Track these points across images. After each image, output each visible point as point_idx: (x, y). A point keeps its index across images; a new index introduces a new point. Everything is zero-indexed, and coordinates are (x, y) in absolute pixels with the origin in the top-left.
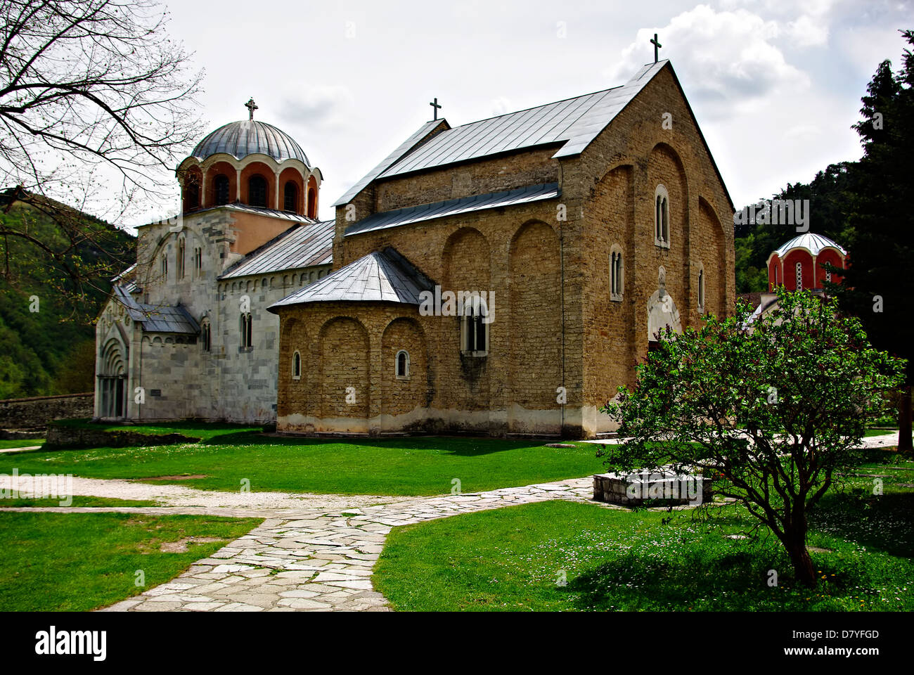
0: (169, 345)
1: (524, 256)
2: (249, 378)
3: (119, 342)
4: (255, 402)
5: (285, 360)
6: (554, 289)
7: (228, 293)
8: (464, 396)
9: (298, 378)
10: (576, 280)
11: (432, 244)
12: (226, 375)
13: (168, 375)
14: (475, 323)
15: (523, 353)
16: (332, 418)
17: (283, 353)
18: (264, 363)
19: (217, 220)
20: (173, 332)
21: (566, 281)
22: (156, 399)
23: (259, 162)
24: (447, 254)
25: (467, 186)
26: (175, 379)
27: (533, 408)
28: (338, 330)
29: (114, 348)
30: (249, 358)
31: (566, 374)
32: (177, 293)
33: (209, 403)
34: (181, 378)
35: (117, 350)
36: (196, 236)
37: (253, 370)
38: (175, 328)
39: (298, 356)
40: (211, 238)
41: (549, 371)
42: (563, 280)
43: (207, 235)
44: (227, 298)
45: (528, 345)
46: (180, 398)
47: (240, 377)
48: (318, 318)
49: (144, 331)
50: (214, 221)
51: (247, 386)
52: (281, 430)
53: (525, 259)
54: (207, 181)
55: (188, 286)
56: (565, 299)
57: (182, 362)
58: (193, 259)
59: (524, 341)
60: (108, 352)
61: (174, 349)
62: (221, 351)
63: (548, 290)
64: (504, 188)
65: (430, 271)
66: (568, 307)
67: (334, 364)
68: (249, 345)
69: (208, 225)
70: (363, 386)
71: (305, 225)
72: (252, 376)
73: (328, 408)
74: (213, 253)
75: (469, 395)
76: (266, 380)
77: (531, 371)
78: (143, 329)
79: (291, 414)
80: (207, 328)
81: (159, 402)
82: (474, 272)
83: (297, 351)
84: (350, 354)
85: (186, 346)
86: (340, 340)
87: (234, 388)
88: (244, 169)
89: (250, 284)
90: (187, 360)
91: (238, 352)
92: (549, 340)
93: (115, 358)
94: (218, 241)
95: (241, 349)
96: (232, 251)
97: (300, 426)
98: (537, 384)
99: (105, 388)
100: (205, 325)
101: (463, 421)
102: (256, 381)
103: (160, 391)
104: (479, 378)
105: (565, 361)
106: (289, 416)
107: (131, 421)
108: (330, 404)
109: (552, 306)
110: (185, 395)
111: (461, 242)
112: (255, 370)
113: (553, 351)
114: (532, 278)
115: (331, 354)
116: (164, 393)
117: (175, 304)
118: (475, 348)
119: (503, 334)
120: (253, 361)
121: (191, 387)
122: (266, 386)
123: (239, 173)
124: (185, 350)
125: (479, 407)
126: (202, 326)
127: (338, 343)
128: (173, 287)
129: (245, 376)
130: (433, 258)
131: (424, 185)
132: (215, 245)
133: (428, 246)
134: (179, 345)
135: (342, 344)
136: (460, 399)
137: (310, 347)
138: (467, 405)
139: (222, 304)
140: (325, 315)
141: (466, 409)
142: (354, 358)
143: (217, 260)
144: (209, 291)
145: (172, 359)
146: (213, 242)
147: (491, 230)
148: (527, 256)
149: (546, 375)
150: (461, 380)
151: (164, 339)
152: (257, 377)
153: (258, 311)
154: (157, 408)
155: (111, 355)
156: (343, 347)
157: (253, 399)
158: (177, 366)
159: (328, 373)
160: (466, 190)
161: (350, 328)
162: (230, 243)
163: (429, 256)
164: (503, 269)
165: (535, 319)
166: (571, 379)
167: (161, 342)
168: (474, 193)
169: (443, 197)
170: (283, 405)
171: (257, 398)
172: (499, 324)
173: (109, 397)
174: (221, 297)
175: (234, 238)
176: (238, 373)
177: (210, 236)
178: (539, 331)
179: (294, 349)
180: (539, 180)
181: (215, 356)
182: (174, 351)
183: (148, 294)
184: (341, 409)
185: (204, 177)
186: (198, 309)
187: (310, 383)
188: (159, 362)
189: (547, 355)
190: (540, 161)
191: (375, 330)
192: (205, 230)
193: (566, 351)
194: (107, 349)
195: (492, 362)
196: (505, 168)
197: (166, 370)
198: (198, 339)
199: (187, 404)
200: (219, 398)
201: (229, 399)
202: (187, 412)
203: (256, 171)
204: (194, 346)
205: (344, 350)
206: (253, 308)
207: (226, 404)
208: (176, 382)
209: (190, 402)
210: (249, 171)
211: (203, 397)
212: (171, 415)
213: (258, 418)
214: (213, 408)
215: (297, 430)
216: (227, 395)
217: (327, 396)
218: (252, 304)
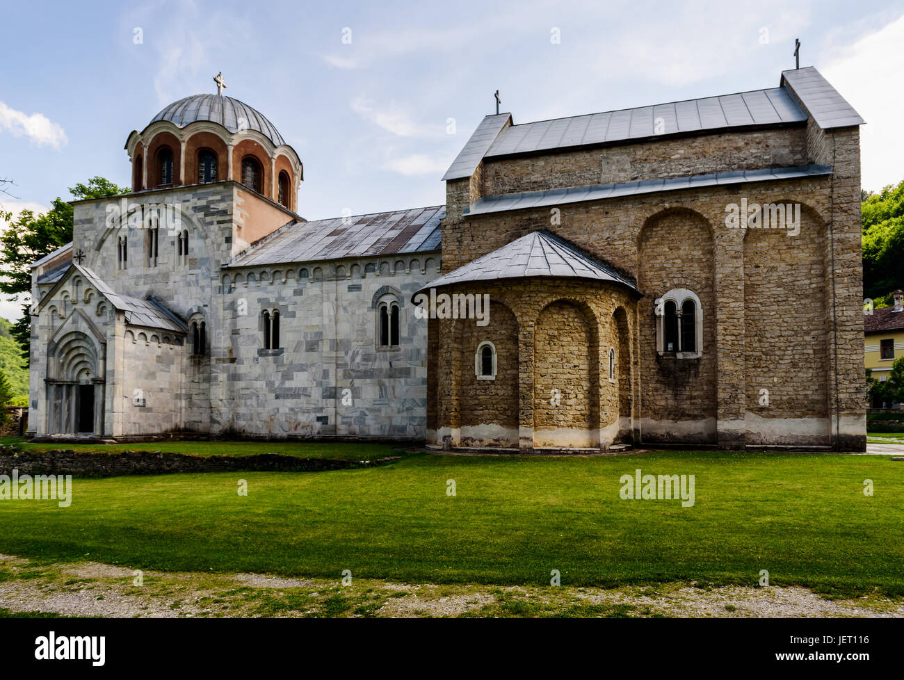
0: (154, 344)
1: (759, 245)
2: (277, 384)
3: (85, 336)
4: (286, 414)
5: (456, 354)
6: (808, 282)
7: (240, 284)
8: (663, 403)
11: (618, 227)
12: (236, 382)
13: (153, 382)
14: (679, 320)
15: (759, 354)
16: (550, 429)
18: (302, 368)
19: (218, 197)
20: (158, 328)
21: (837, 271)
22: (140, 411)
23: (254, 142)
24: (641, 240)
25: (625, 171)
26: (161, 387)
27: (774, 416)
28: (555, 316)
29: (74, 345)
30: (276, 362)
31: (841, 377)
32: (145, 284)
33: (206, 415)
34: (167, 386)
35: (79, 348)
37: (282, 376)
39: (487, 350)
40: (208, 219)
41: (800, 374)
42: (833, 271)
43: (201, 215)
44: (238, 291)
45: (767, 345)
46: (166, 410)
47: (260, 384)
48: (533, 299)
49: (127, 323)
50: (211, 198)
51: (274, 395)
53: (762, 247)
54: (187, 154)
55: (166, 276)
56: (837, 292)
57: (168, 366)
58: (173, 243)
59: (760, 341)
61: (160, 350)
62: (228, 354)
63: (796, 283)
64: (680, 173)
65: (616, 258)
66: (841, 300)
67: (551, 360)
68: (276, 345)
69: (203, 203)
70: (585, 388)
72: (282, 384)
73: (544, 417)
74: (213, 236)
75: (671, 402)
76: (306, 388)
77: (771, 374)
78: (126, 321)
80: (199, 327)
81: (144, 414)
82: (679, 261)
83: (486, 343)
84: (571, 348)
85: (171, 346)
86: (558, 329)
87: (251, 398)
88: (237, 146)
90: (173, 364)
91: (257, 356)
92: (800, 339)
93: (73, 358)
94: (219, 222)
95: (262, 352)
96: (239, 236)
97: (496, 440)
98: (781, 389)
99: (59, 397)
100: (196, 322)
101: (661, 431)
102: (291, 389)
104: (688, 382)
105: (838, 362)
107: (113, 439)
108: (546, 411)
109: (803, 301)
110: (171, 406)
111: (656, 226)
112: (287, 377)
113: (805, 351)
114: (773, 269)
115: (548, 348)
116: (149, 404)
117: (144, 295)
118: (680, 349)
119: (736, 332)
120: (283, 365)
121: (178, 396)
122: (306, 395)
123: (231, 149)
124: (171, 352)
125: (689, 415)
126: (190, 324)
127: (556, 333)
128: (138, 277)
129: (270, 384)
130: (622, 242)
131: (558, 167)
132: (215, 227)
133: (613, 229)
134: (165, 346)
135: (560, 335)
136: (656, 407)
138: (669, 414)
139: (229, 298)
140: (543, 295)
141: (668, 419)
142: (576, 353)
143: (219, 245)
144: (205, 282)
145: (158, 362)
146: (212, 223)
147: (716, 212)
148: (764, 244)
149: (795, 379)
150: (658, 386)
151: (149, 334)
152: (289, 384)
153: (291, 306)
154: (141, 421)
155: (68, 354)
156: (562, 338)
157: (283, 410)
158: (162, 370)
159: (544, 371)
160: (622, 174)
161: (570, 317)
162: (238, 226)
163: (615, 240)
164: (736, 258)
165: (777, 316)
166: (846, 382)
167: (146, 339)
168: (636, 178)
169: (588, 181)
170: (456, 413)
171: (291, 409)
172: (730, 320)
173: (65, 407)
174: (226, 290)
175: (241, 221)
176: (256, 379)
177: (206, 215)
178: (782, 329)
180: (736, 166)
181: (218, 359)
182: (159, 352)
184: (561, 417)
185: (183, 148)
186: (185, 303)
187: (524, 383)
188: (144, 365)
189: (797, 357)
190: (735, 145)
191: (603, 318)
192: (196, 209)
193: (839, 351)
194: (61, 346)
195: (719, 363)
196: (682, 152)
197: (152, 375)
198: (185, 340)
199: (174, 417)
200: (224, 410)
201: (242, 410)
202: (173, 426)
203: (250, 151)
204: (180, 347)
205: (564, 343)
206: (282, 303)
207: (237, 416)
208: (162, 390)
209: (176, 415)
210: (242, 149)
211: (195, 409)
212: (157, 431)
213: (292, 432)
214: (213, 421)
215: (490, 445)
216: (238, 406)
217: (542, 400)
218: (281, 298)
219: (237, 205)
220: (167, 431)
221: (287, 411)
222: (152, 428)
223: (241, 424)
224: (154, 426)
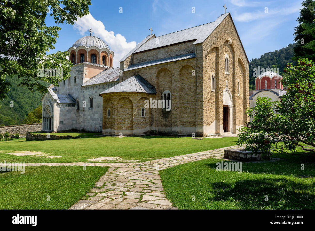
0: (66, 107)
1: (183, 77)
2: (92, 117)
3: (50, 106)
5: (105, 111)
6: (193, 87)
7: (85, 90)
8: (163, 122)
9: (109, 117)
10: (201, 84)
11: (152, 74)
12: (84, 117)
13: (66, 117)
14: (167, 99)
15: (183, 108)
16: (120, 130)
17: (104, 109)
18: (97, 113)
19: (81, 67)
20: (67, 103)
21: (198, 85)
22: (62, 124)
23: (94, 49)
24: (158, 77)
25: (163, 55)
26: (68, 118)
27: (186, 126)
28: (122, 101)
30: (92, 111)
31: (198, 115)
32: (68, 91)
33: (79, 125)
34: (70, 118)
35: (49, 109)
36: (74, 73)
37: (93, 115)
38: (68, 102)
39: (109, 110)
41: (192, 114)
42: (197, 85)
43: (78, 72)
44: (85, 92)
45: (185, 106)
47: (89, 117)
48: (116, 97)
49: (58, 103)
51: (91, 120)
52: (104, 134)
53: (184, 78)
54: (77, 55)
55: (72, 88)
56: (197, 91)
57: (70, 113)
58: (73, 80)
59: (183, 105)
60: (46, 110)
61: (68, 109)
62: (83, 109)
63: (192, 88)
64: (175, 55)
65: (152, 82)
66: (198, 93)
67: (121, 112)
68: (92, 107)
69: (78, 69)
70: (130, 119)
71: (109, 69)
72: (93, 117)
73: (119, 127)
74: (80, 78)
75: (165, 122)
76: (97, 118)
77: (186, 114)
79: (107, 129)
80: (78, 102)
81: (63, 125)
82: (166, 82)
83: (109, 108)
84: (126, 109)
85: (71, 107)
86: (123, 104)
87: (87, 121)
89: (92, 87)
90: (72, 112)
92: (192, 104)
93: (48, 111)
95: (89, 108)
96: (86, 77)
97: (110, 133)
98: (188, 118)
99: (45, 121)
100: (77, 101)
101: (163, 131)
102: (95, 118)
103: (63, 122)
104: (168, 117)
105: (197, 111)
106: (106, 129)
107: (54, 132)
108: (120, 125)
109: (193, 93)
110: (71, 123)
111: (162, 73)
112: (94, 115)
113: (193, 108)
114: (186, 84)
115: (120, 109)
116: (64, 123)
117: (68, 94)
119: (176, 103)
120: (93, 112)
121: (73, 120)
122: (98, 120)
123: (88, 52)
124: (71, 109)
125: (168, 126)
126: (76, 101)
127: (122, 106)
128: (67, 89)
129: (91, 117)
130: (153, 78)
131: (149, 55)
133: (151, 74)
134: (69, 107)
135: (124, 106)
136: (162, 124)
137: (113, 107)
138: (164, 126)
139: (83, 94)
140: (118, 96)
141: (164, 127)
142: (128, 110)
143: (81, 80)
144: (79, 90)
145: (67, 112)
146: (80, 74)
147: (172, 69)
148: (184, 77)
149: (191, 116)
150: (162, 117)
151: (64, 105)
152: (94, 117)
153: (95, 96)
154: (62, 127)
155: (47, 110)
157: (93, 124)
158: (68, 114)
159: (119, 115)
160: (163, 56)
161: (126, 101)
162: (85, 75)
163: (151, 77)
164: (176, 81)
165: (187, 98)
166: (199, 117)
167: (63, 106)
168: (165, 57)
169: (155, 59)
170: (104, 126)
171: (95, 124)
172: (175, 99)
173: (47, 124)
174: (83, 92)
175: (87, 73)
176: (88, 116)
177: (79, 72)
178: (188, 101)
179: (108, 108)
180: (187, 52)
181: (81, 111)
183: (59, 91)
184: (123, 127)
185: (76, 54)
186: (75, 96)
187: (113, 118)
188: (63, 113)
189: (191, 109)
190: (188, 46)
191: (134, 101)
192: (77, 71)
193: (198, 108)
194: (46, 109)
195: (173, 111)
196: (176, 49)
197: (65, 115)
198: (75, 105)
199: (72, 126)
200: (82, 124)
201: (85, 124)
202: (72, 128)
203: (93, 52)
204: (74, 107)
205: (124, 108)
206: (93, 95)
207: (84, 126)
208: (68, 119)
209: (73, 125)
210: (91, 52)
211: (77, 124)
212: (67, 129)
213: (95, 130)
214: (80, 127)
215: (109, 134)
216: (85, 123)
217: (119, 123)
218: (93, 94)
219: (85, 69)
220: (70, 130)
221: (94, 124)
222: (65, 129)
223: (85, 128)
224: (66, 128)
